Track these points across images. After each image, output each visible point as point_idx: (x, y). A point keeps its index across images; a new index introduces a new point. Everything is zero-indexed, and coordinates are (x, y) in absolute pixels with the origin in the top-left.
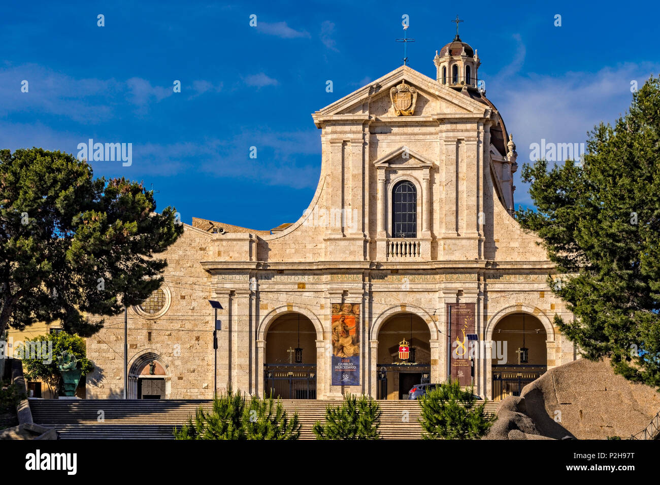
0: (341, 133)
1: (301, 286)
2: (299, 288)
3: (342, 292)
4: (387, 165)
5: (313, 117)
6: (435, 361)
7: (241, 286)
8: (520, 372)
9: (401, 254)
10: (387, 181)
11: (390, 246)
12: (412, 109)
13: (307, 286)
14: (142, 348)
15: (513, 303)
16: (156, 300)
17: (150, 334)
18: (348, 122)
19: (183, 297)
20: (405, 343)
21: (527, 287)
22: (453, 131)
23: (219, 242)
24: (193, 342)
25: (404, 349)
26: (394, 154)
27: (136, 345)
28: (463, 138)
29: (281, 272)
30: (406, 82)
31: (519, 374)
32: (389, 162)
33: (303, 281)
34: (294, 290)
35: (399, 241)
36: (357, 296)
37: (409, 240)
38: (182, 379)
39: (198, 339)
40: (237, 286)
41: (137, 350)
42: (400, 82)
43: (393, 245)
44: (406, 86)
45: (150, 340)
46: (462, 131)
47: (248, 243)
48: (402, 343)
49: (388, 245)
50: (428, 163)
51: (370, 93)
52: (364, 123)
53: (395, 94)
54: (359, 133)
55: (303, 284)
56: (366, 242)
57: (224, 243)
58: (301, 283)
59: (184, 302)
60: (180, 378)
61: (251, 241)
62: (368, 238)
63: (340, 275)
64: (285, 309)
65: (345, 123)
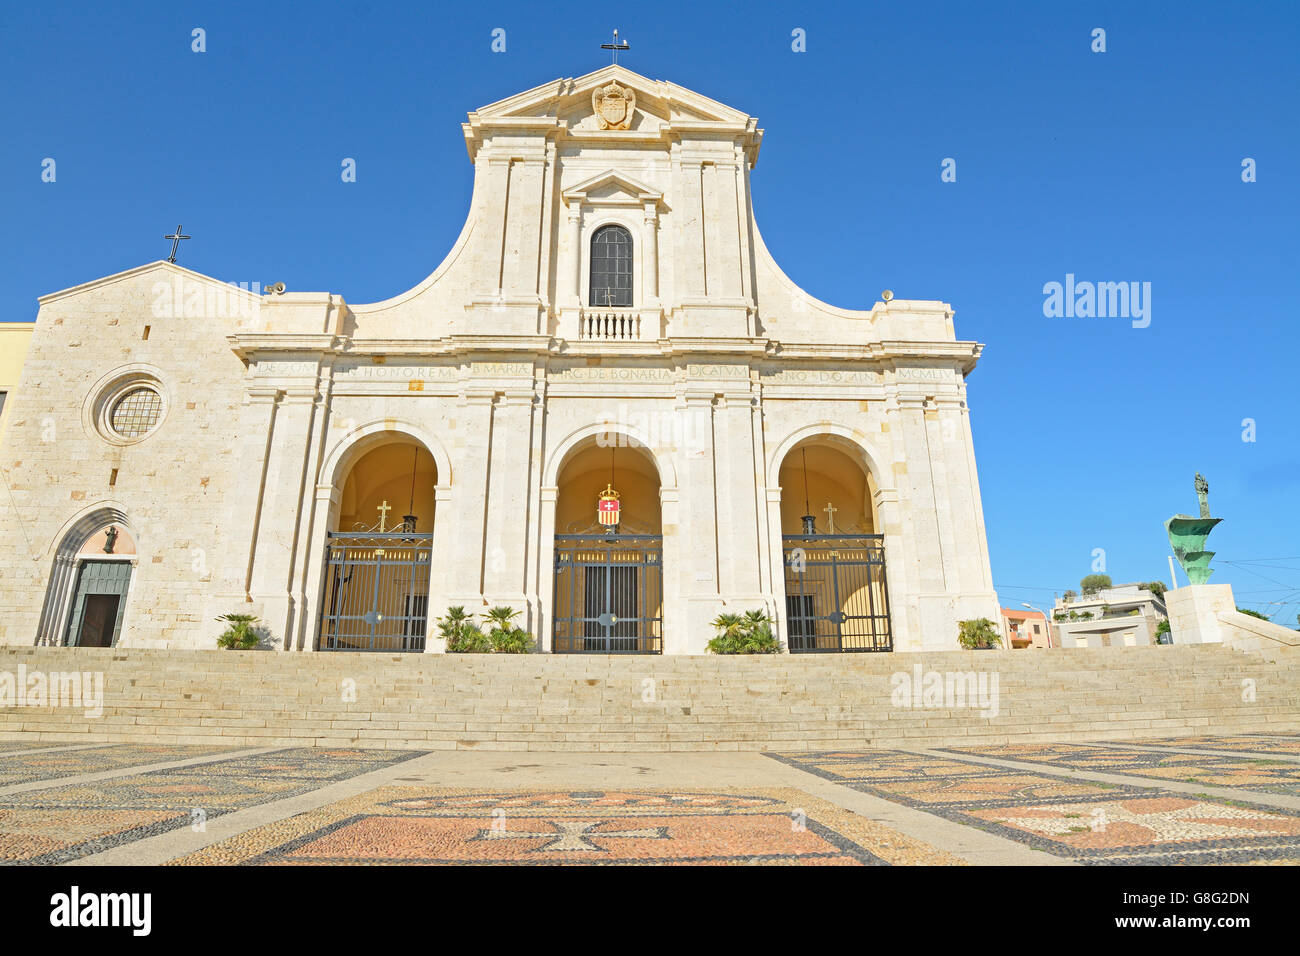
0: (508, 147)
1: (415, 385)
2: (411, 389)
3: (493, 394)
4: (584, 195)
5: (465, 128)
6: (672, 527)
7: (300, 382)
8: (834, 549)
9: (606, 334)
10: (581, 223)
11: (587, 322)
12: (627, 122)
13: (426, 386)
14: (95, 499)
15: (814, 419)
16: (145, 414)
17: (115, 471)
18: (522, 132)
19: (192, 406)
20: (612, 493)
21: (836, 393)
22: (697, 150)
23: (271, 308)
24: (198, 488)
25: (609, 506)
26: (597, 180)
27: (84, 494)
28: (712, 160)
29: (379, 359)
30: (618, 83)
31: (832, 553)
32: (590, 192)
33: (421, 378)
34: (402, 393)
35: (603, 312)
36: (522, 401)
37: (619, 312)
38: (160, 561)
39: (205, 482)
40: (292, 382)
41: (84, 503)
42: (611, 83)
43: (591, 321)
44: (618, 87)
45: (113, 483)
46: (710, 151)
47: (325, 308)
48: (607, 493)
49: (582, 320)
50: (654, 195)
51: (561, 90)
52: (549, 134)
53: (600, 98)
54: (539, 147)
55: (420, 382)
56: (541, 309)
57: (281, 309)
58: (415, 382)
59: (191, 415)
60: (157, 560)
61: (331, 307)
62: (546, 303)
63: (490, 365)
64: (381, 427)
65: (517, 133)
